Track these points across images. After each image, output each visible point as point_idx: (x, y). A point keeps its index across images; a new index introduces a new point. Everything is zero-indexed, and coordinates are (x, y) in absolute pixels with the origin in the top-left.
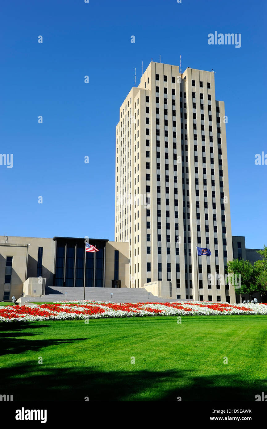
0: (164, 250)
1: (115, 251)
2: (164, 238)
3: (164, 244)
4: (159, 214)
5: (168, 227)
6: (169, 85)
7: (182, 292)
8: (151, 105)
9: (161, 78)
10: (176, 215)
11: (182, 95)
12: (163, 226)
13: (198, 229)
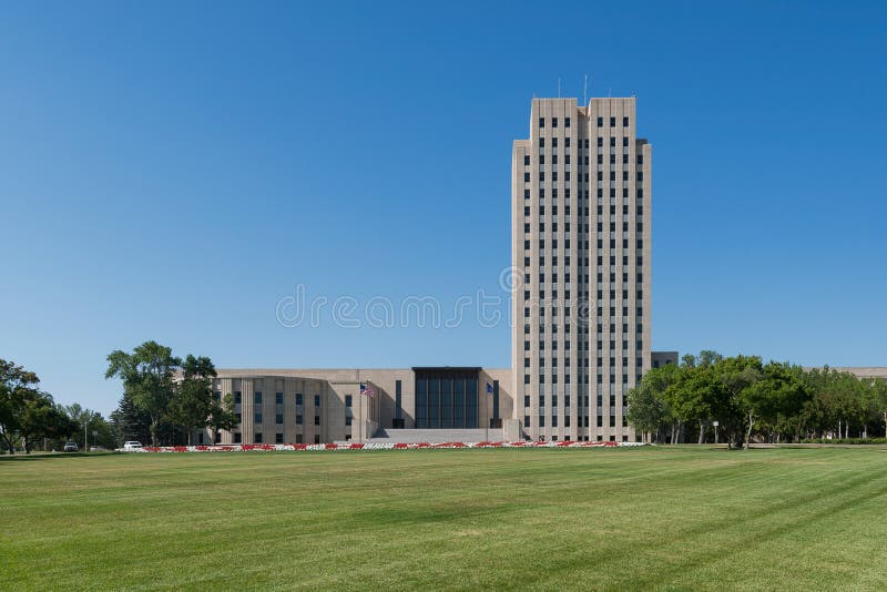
0: (548, 379)
1: (494, 381)
2: (548, 363)
3: (548, 370)
5: (554, 347)
6: (559, 133)
7: (572, 431)
8: (533, 168)
9: (548, 122)
10: (567, 329)
11: (582, 144)
12: (548, 345)
13: (600, 346)
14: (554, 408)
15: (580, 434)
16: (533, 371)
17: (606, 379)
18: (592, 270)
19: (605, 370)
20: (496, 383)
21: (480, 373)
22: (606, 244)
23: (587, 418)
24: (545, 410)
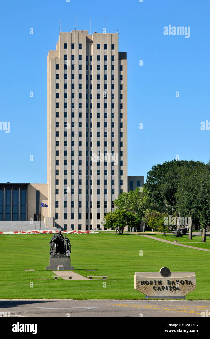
1: (37, 191)
2: (69, 182)
4: (66, 163)
5: (73, 173)
6: (76, 52)
7: (83, 222)
8: (61, 72)
9: (69, 46)
10: (80, 163)
11: (89, 58)
12: (69, 172)
13: (98, 173)
14: (72, 208)
15: (87, 224)
16: (60, 187)
17: (102, 192)
18: (94, 130)
19: (102, 187)
20: (38, 192)
21: (29, 186)
22: (102, 115)
23: (91, 214)
24: (67, 209)
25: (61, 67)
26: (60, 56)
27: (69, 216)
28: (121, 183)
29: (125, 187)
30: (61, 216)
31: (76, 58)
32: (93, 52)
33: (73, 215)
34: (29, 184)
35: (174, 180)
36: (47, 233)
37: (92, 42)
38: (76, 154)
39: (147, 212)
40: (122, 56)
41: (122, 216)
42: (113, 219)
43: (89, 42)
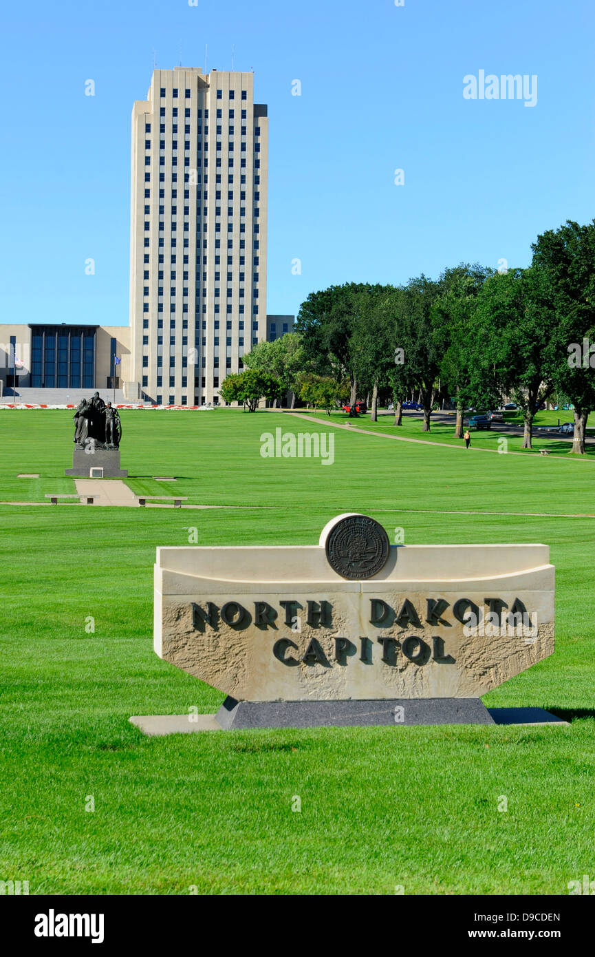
0: (166, 340)
2: (166, 324)
3: (166, 332)
4: (161, 293)
5: (173, 309)
6: (180, 103)
7: (189, 391)
8: (154, 136)
9: (169, 93)
10: (185, 293)
11: (202, 114)
12: (167, 307)
13: (217, 310)
14: (172, 368)
15: (197, 395)
16: (152, 332)
17: (223, 341)
18: (210, 236)
19: (222, 333)
20: (114, 341)
21: (98, 330)
22: (224, 211)
23: (204, 379)
24: (163, 370)
25: (155, 128)
26: (153, 110)
27: (166, 381)
28: (255, 326)
29: (262, 334)
30: (152, 381)
31: (181, 113)
32: (211, 103)
33: (172, 379)
34: (99, 326)
35: (346, 317)
36: (124, 408)
37: (208, 86)
38: (179, 276)
39: (298, 375)
40: (260, 110)
41: (255, 381)
42: (238, 386)
43: (202, 86)
